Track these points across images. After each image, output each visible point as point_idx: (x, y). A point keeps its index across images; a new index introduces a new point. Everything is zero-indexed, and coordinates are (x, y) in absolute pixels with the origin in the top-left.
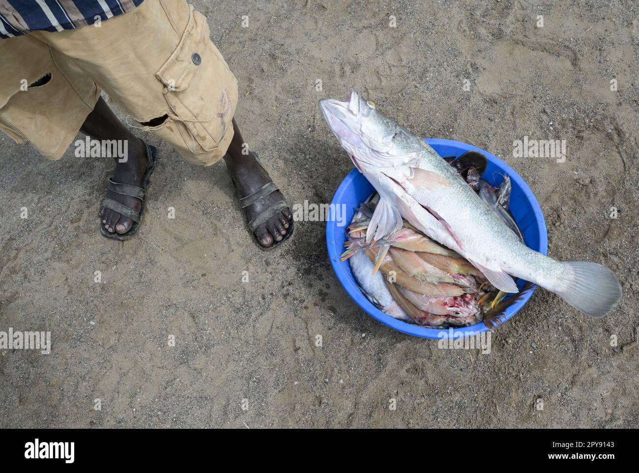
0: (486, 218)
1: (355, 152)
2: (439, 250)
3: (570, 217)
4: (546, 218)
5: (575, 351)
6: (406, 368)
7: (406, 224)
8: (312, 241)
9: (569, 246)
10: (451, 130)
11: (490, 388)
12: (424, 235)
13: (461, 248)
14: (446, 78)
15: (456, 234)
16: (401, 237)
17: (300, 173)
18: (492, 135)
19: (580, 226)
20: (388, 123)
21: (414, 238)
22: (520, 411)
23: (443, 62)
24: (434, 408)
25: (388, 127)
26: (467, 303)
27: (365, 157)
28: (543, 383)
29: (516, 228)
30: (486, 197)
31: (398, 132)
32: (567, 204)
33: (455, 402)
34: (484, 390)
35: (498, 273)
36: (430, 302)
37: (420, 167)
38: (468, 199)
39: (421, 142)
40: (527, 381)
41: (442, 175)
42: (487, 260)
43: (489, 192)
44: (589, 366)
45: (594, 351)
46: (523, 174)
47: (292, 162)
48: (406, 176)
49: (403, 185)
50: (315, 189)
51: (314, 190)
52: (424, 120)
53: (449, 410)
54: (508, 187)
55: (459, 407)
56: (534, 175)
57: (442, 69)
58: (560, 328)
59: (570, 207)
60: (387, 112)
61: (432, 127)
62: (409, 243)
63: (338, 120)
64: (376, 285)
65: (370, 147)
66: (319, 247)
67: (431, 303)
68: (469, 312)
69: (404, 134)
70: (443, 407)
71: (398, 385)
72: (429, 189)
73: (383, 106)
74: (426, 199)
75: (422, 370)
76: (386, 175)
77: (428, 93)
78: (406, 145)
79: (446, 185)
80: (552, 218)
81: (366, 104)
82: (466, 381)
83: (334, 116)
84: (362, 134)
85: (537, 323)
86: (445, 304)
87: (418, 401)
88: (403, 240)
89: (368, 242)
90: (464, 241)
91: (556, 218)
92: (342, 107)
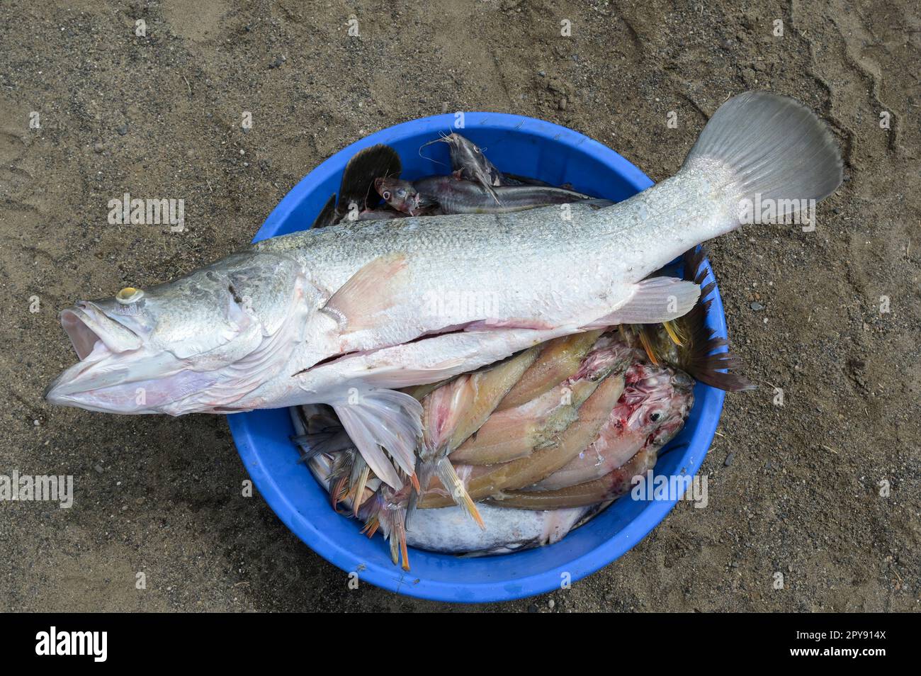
0: (518, 239)
1: (213, 399)
2: (517, 368)
3: (564, 72)
4: (541, 115)
5: (807, 244)
6: (662, 565)
7: (419, 392)
8: (292, 578)
9: (615, 113)
10: (242, 152)
11: (786, 436)
12: (468, 375)
13: (547, 329)
14: (123, 81)
15: (519, 319)
16: (441, 421)
17: (125, 508)
18: (309, 86)
19: (592, 67)
20: (194, 290)
21: (458, 397)
22: (856, 413)
23: (83, 62)
24: (765, 562)
25: (206, 295)
26: (643, 382)
27: (239, 386)
28: (830, 340)
29: (554, 192)
30: (461, 203)
31: (229, 282)
32: (537, 58)
33: (776, 518)
34: (784, 450)
35: (639, 294)
36: (600, 453)
37: (332, 290)
38: (458, 245)
39: (275, 247)
40: (811, 365)
41: (373, 259)
42: (603, 297)
43: (457, 191)
44: (847, 240)
45: (826, 213)
46: (428, 89)
47: (87, 508)
48: (335, 331)
49: (347, 350)
50: (183, 500)
51: (184, 505)
52: (183, 187)
53: (783, 538)
54: (469, 150)
55: (789, 518)
56: (442, 73)
57: (97, 75)
58: (752, 240)
59: (546, 59)
60: (115, 245)
61: (209, 183)
62: (464, 414)
63: (119, 387)
64: (490, 524)
65: (224, 363)
66: (314, 573)
67: (603, 452)
68: (664, 394)
69: (239, 273)
70: (773, 545)
71: (684, 600)
72: (390, 305)
73: (93, 243)
74: (407, 326)
75: (683, 536)
76: (305, 370)
77: (131, 139)
78: (270, 287)
79: (403, 266)
80: (546, 104)
81: (122, 306)
82: (750, 471)
83: (104, 391)
84: (188, 361)
85: (721, 273)
86: (620, 426)
87: (735, 584)
88: (450, 422)
89: (398, 487)
90: (540, 314)
91: (551, 98)
92: (98, 362)
